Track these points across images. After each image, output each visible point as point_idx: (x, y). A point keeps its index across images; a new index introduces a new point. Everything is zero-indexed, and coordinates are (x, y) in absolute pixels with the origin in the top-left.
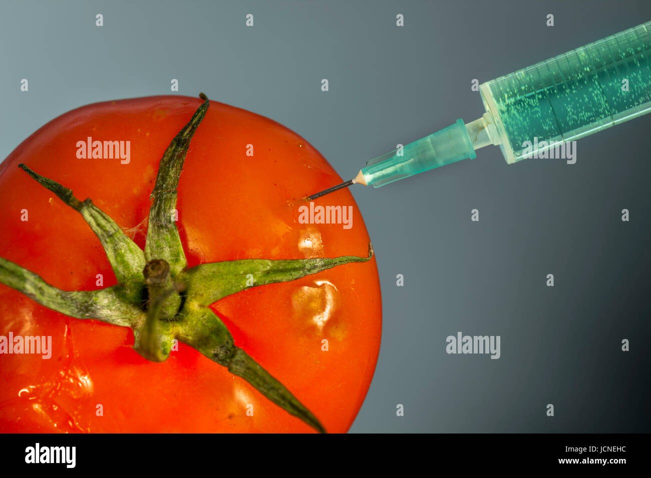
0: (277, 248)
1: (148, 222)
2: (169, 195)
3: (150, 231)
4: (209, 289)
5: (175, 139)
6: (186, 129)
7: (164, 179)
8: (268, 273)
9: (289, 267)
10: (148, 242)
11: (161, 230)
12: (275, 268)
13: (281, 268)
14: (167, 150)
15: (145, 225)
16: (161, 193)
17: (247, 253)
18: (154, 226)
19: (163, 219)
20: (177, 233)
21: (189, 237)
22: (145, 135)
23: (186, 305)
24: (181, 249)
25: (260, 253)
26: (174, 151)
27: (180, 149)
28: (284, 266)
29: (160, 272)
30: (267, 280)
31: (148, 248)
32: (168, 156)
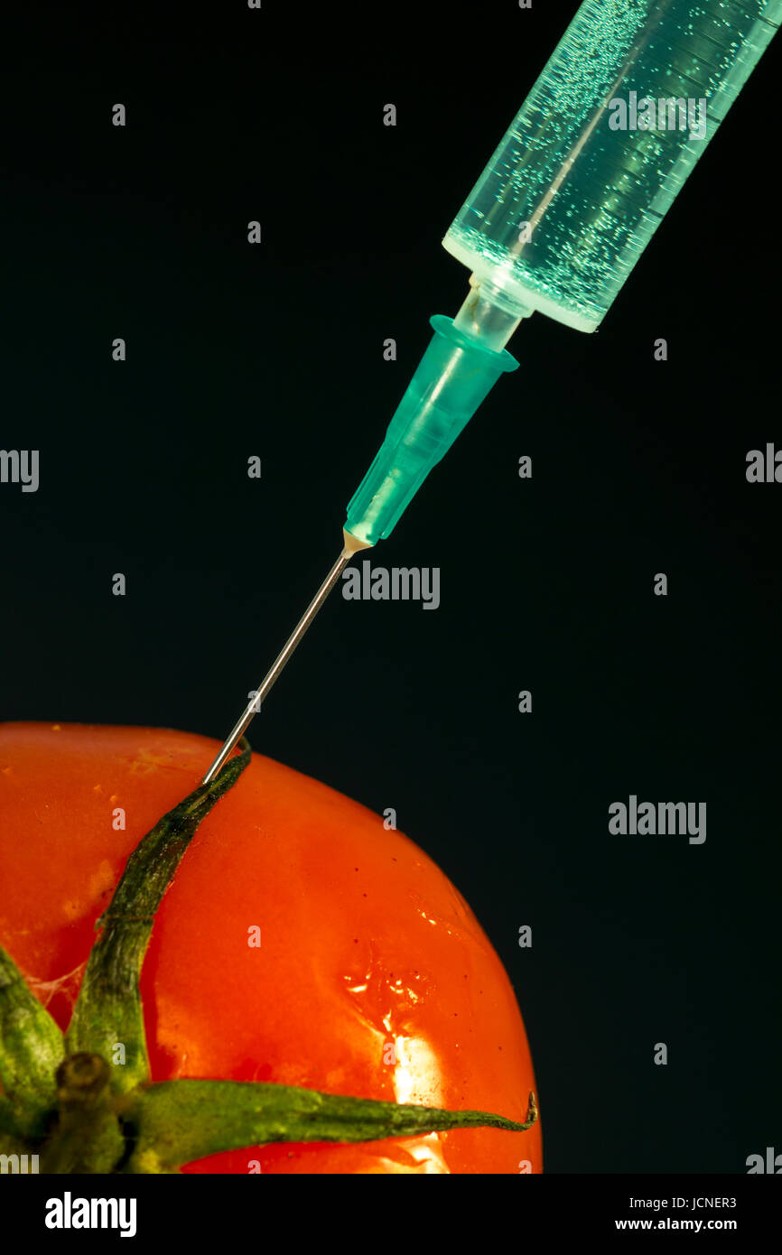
0: (341, 1071)
1: (83, 974)
2: (135, 927)
3: (84, 994)
4: (185, 1131)
5: (167, 817)
6: (194, 797)
7: (131, 894)
8: (311, 1119)
9: (359, 1113)
10: (75, 1016)
11: (108, 997)
12: (329, 1112)
13: (341, 1112)
14: (148, 836)
15: (77, 981)
16: (118, 921)
17: (276, 1071)
18: (94, 985)
19: (115, 974)
20: (139, 1007)
21: (162, 1021)
22: (108, 798)
23: (134, 1158)
24: (142, 1040)
25: (303, 1076)
26: (163, 840)
27: (176, 838)
28: (349, 1109)
29: (89, 1080)
30: (310, 1133)
31: (75, 1028)
32: (147, 848)
